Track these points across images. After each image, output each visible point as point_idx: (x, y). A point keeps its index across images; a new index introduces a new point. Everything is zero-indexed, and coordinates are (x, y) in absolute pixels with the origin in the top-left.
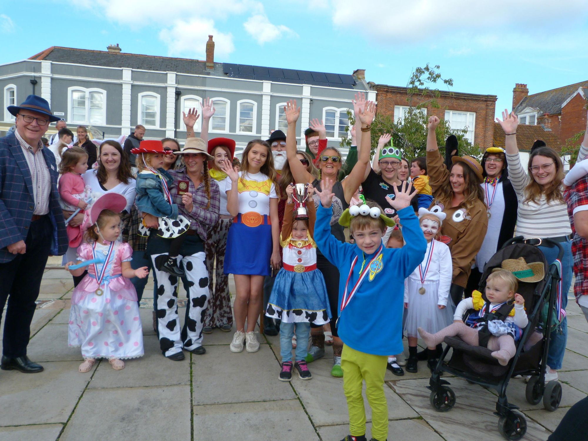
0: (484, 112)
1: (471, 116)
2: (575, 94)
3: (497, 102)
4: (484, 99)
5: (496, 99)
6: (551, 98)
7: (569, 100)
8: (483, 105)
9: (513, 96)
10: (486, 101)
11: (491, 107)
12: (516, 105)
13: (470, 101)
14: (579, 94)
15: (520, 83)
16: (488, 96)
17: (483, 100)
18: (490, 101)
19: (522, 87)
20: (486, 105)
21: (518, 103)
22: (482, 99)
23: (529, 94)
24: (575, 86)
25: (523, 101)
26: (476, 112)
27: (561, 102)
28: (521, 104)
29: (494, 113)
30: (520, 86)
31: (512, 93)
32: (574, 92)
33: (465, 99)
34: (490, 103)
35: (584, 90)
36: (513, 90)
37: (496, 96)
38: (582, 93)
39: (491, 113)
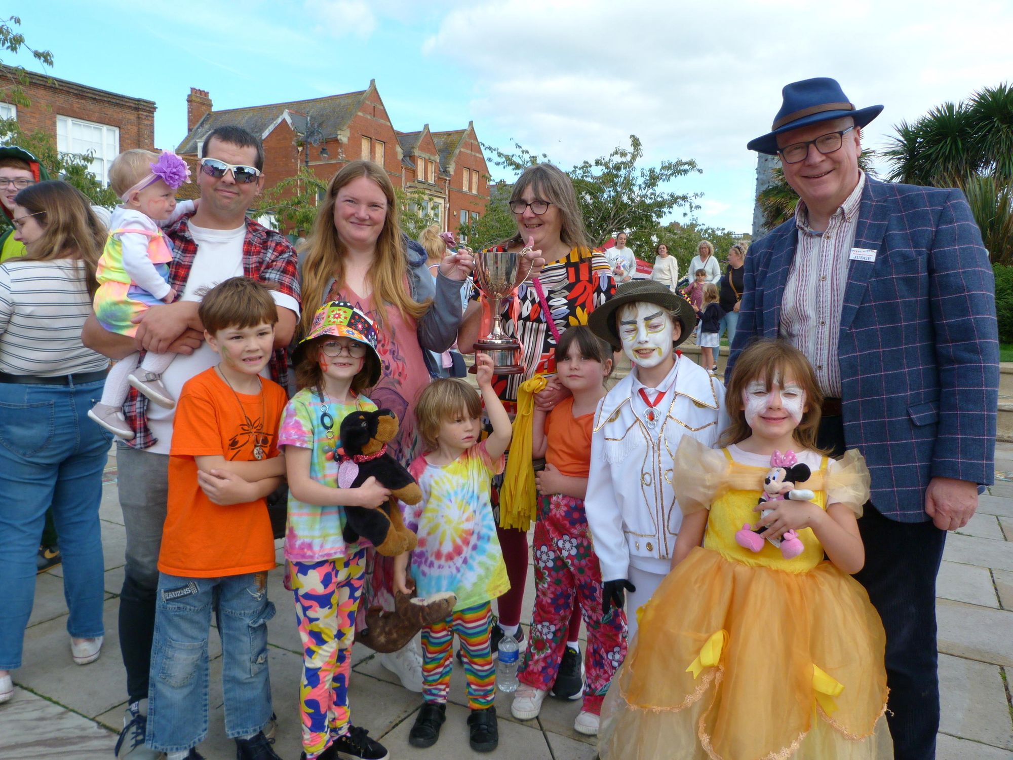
0: (135, 129)
1: (111, 134)
2: (279, 120)
3: (156, 115)
4: (132, 105)
5: (155, 108)
6: (247, 121)
7: (271, 128)
8: (132, 116)
9: (188, 108)
10: (137, 109)
11: (146, 122)
12: (194, 124)
13: (106, 105)
14: (284, 121)
15: (197, 88)
16: (139, 100)
17: (130, 107)
18: (144, 110)
19: (201, 94)
20: (136, 115)
21: (198, 121)
22: (128, 104)
23: (214, 109)
24: (278, 108)
25: (204, 120)
26: (120, 128)
27: (262, 130)
28: (202, 125)
29: (153, 132)
30: (198, 92)
31: (186, 103)
32: (278, 117)
33: (95, 99)
34: (145, 114)
35: (291, 114)
36: (186, 97)
37: (154, 103)
38: (289, 121)
39: (147, 132)
